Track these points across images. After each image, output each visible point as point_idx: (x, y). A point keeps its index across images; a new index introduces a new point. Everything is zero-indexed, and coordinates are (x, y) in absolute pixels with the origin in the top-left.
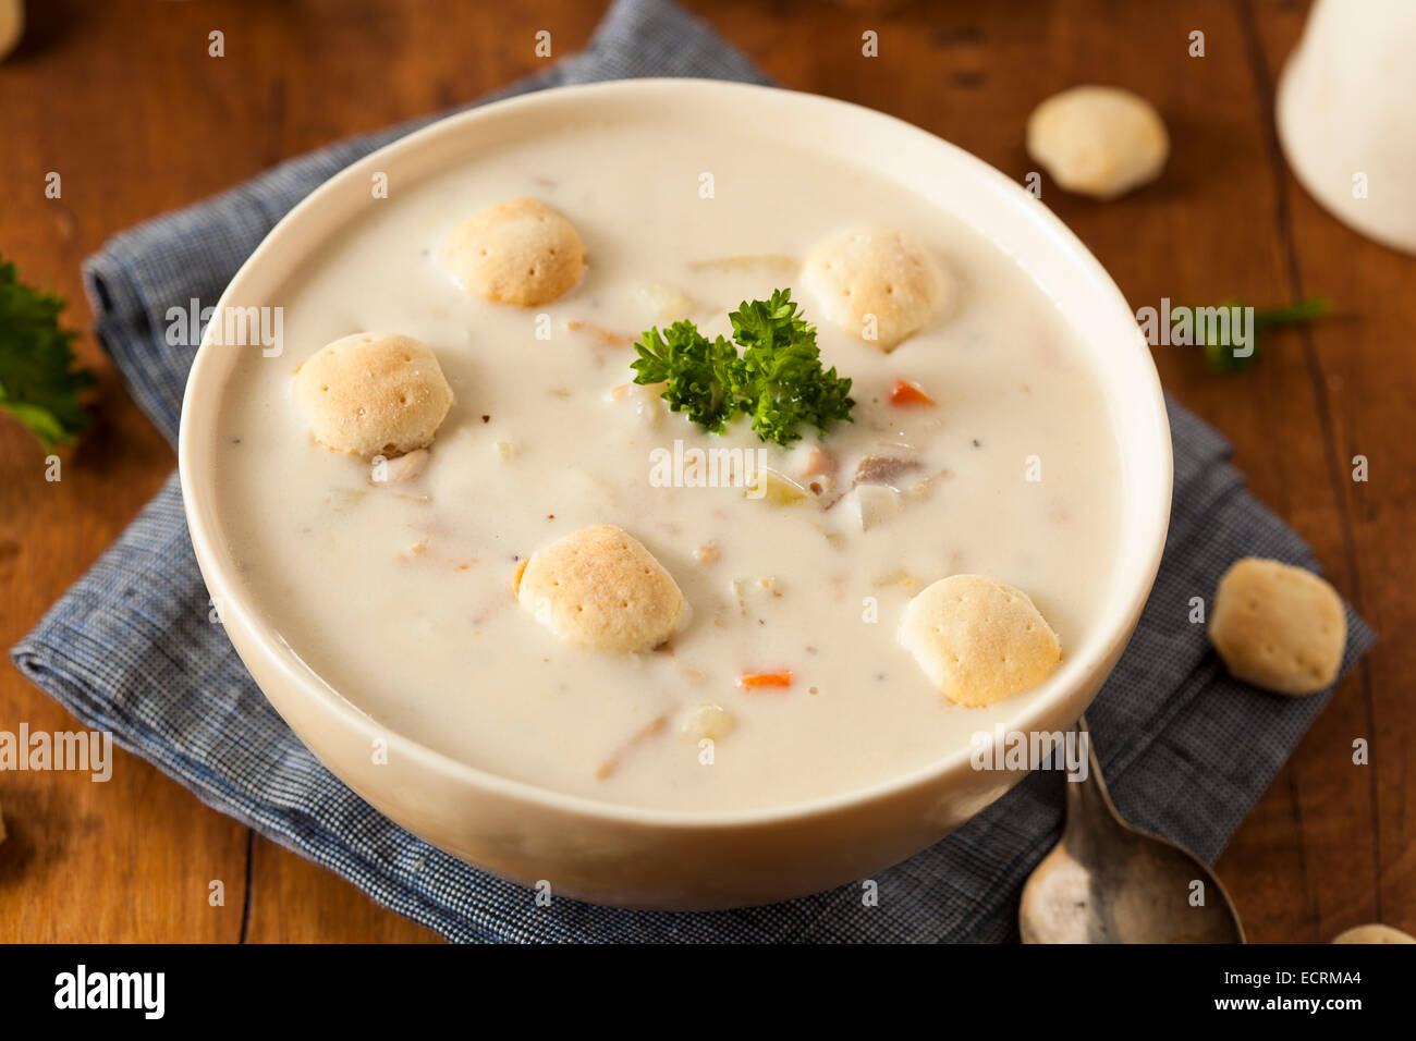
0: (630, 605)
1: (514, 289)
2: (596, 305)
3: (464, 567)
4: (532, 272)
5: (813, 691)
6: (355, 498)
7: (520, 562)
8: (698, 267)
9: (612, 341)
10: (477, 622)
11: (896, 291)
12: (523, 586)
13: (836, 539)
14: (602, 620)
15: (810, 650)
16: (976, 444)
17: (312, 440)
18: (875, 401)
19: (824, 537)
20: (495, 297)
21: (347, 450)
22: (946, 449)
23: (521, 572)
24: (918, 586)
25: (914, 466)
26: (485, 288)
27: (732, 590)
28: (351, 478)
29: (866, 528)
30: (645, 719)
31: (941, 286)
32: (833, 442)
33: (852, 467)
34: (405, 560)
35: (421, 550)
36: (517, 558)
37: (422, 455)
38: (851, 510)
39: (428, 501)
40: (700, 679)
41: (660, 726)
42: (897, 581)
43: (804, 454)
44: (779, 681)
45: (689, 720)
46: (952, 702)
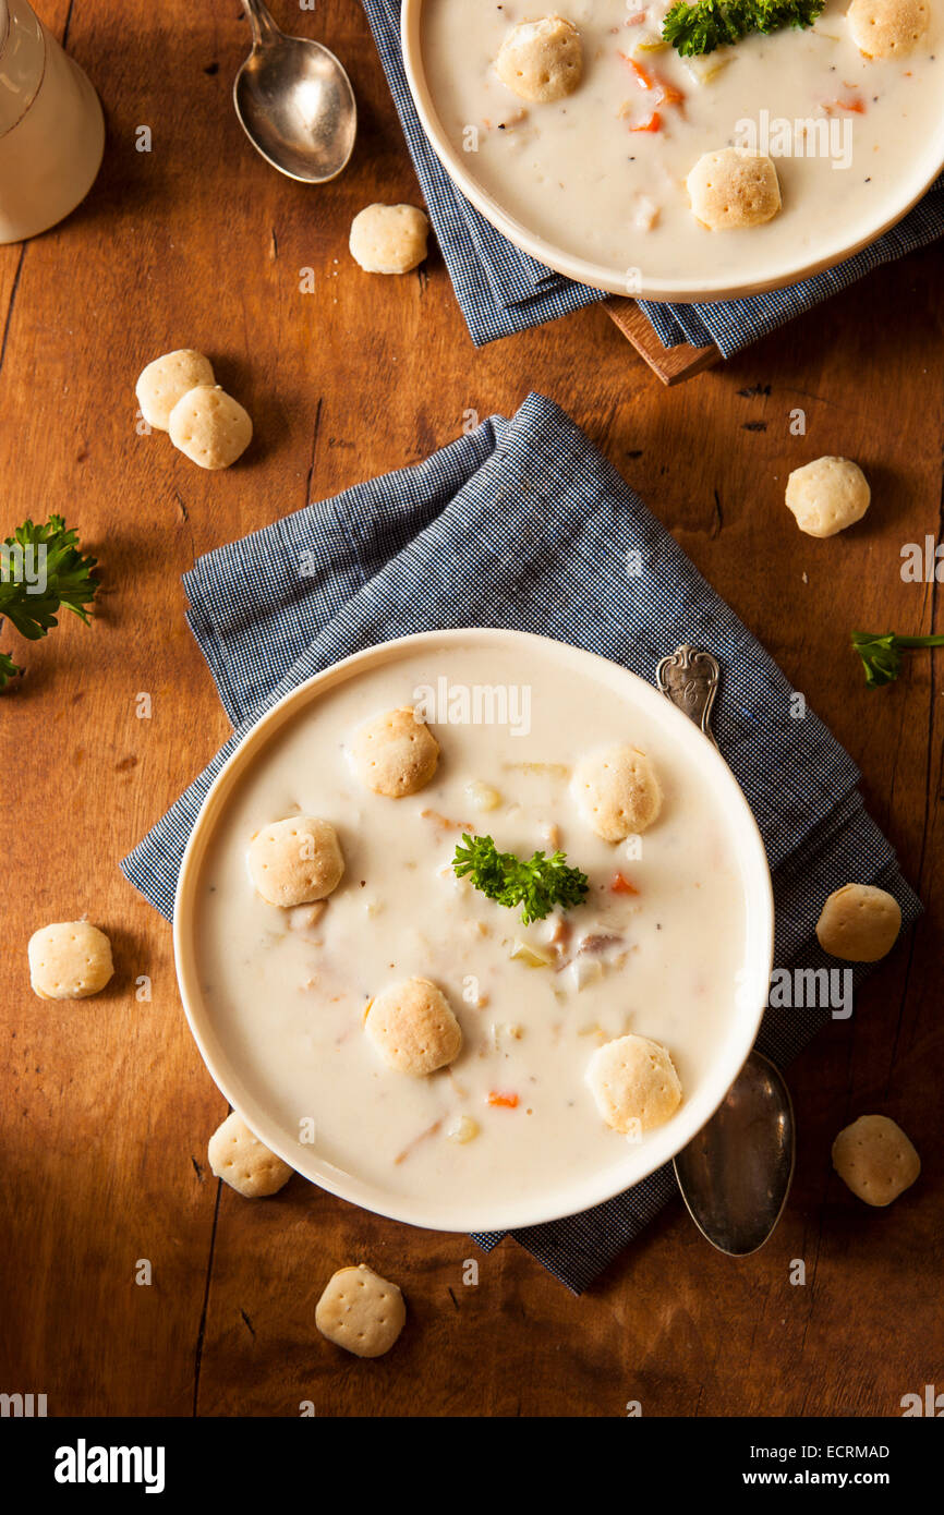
0: (426, 1052)
1: (390, 788)
2: (441, 795)
3: (336, 1000)
4: (402, 780)
5: (529, 1112)
6: (278, 939)
7: (369, 1000)
8: (508, 768)
9: (448, 825)
10: (339, 1041)
11: (625, 814)
12: (369, 1019)
13: (560, 995)
14: (409, 1060)
15: (533, 1079)
16: (659, 927)
17: (257, 893)
18: (602, 887)
19: (553, 994)
20: (379, 791)
21: (277, 905)
22: (641, 929)
23: (369, 1008)
24: (605, 1038)
25: (617, 940)
26: (373, 786)
27: (492, 1030)
28: (277, 924)
29: (581, 989)
30: (427, 1124)
31: (657, 795)
32: (571, 916)
33: (579, 939)
34: (302, 990)
35: (312, 984)
36: (367, 997)
37: (320, 906)
38: (573, 974)
39: (321, 944)
40: (464, 1094)
41: (436, 1128)
42: (594, 1032)
43: (550, 927)
44: (509, 1102)
45: (455, 1127)
46: (610, 1127)
